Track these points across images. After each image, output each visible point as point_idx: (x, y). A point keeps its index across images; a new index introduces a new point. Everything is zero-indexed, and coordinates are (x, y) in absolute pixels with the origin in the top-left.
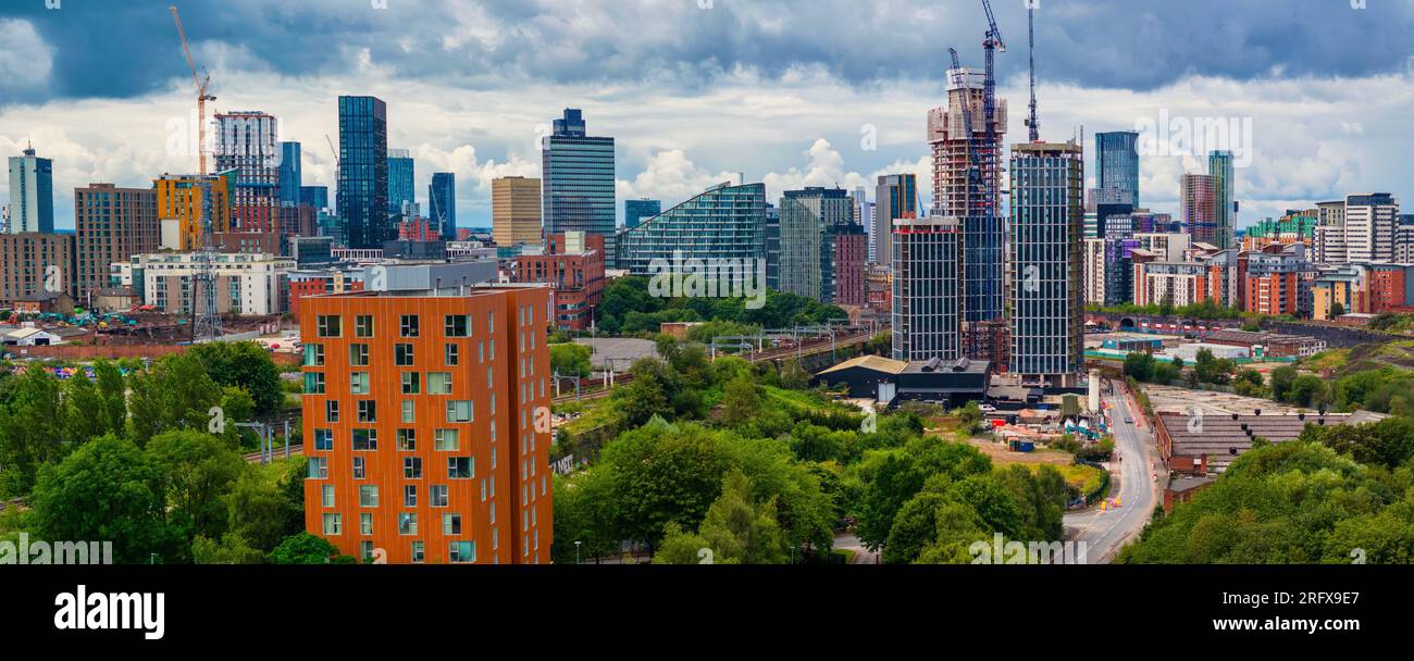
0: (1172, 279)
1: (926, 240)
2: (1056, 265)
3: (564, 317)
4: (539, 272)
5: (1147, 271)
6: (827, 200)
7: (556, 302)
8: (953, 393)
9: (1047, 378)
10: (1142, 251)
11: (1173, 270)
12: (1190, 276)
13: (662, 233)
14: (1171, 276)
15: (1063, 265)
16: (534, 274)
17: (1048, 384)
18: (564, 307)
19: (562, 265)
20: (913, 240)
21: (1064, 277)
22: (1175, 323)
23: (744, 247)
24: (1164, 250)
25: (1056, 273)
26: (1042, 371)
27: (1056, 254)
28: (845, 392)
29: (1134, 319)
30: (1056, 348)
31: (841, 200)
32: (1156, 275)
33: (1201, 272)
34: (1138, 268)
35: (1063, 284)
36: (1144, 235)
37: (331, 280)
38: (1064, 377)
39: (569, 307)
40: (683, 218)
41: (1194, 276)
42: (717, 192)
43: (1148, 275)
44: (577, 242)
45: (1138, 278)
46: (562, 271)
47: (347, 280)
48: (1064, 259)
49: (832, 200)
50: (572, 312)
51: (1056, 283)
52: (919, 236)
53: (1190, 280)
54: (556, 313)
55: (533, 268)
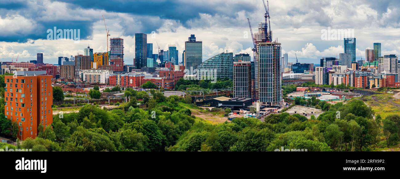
0: (338, 78)
1: (240, 67)
2: (270, 74)
3: (166, 86)
4: (164, 75)
5: (332, 76)
7: (164, 82)
8: (234, 106)
9: (268, 103)
10: (331, 71)
11: (338, 75)
12: (342, 77)
13: (206, 66)
14: (338, 77)
15: (272, 74)
16: (163, 75)
17: (268, 105)
18: (166, 83)
19: (169, 73)
20: (236, 67)
21: (272, 77)
22: (335, 90)
23: (227, 69)
24: (340, 70)
25: (270, 76)
26: (266, 101)
27: (270, 71)
29: (325, 89)
30: (270, 95)
31: (248, 57)
32: (334, 77)
33: (344, 76)
34: (330, 75)
35: (272, 79)
36: (335, 66)
37: (117, 76)
38: (272, 103)
39: (167, 83)
40: (211, 62)
41: (343, 77)
42: (220, 55)
43: (333, 77)
44: (177, 68)
45: (330, 78)
46: (169, 75)
47: (120, 76)
48: (272, 72)
49: (245, 57)
50: (168, 85)
51: (270, 79)
53: (342, 78)
54: (164, 85)
55: (163, 74)
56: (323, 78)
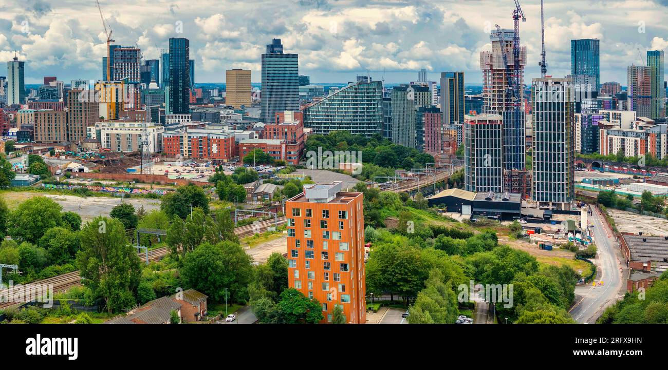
0: (624, 139)
1: (484, 127)
2: (559, 144)
3: (290, 158)
4: (275, 133)
5: (608, 134)
6: (418, 93)
7: (286, 150)
9: (553, 204)
10: (604, 122)
11: (625, 134)
13: (327, 108)
15: (563, 144)
16: (272, 134)
17: (554, 207)
18: (290, 153)
19: (286, 130)
20: (477, 128)
21: (563, 151)
22: (626, 166)
23: (371, 116)
24: (619, 121)
25: (559, 149)
26: (551, 200)
27: (559, 138)
28: (445, 209)
29: (600, 162)
30: (559, 189)
31: (426, 93)
32: (614, 137)
33: (643, 136)
34: (603, 133)
35: (563, 154)
36: (606, 112)
37: (182, 137)
38: (563, 204)
39: (292, 153)
40: (338, 100)
41: (638, 139)
43: (609, 136)
44: (290, 117)
45: (603, 138)
46: (286, 133)
47: (190, 137)
48: (563, 141)
49: (421, 93)
50: (293, 155)
51: (559, 154)
52: (480, 125)
53: (636, 141)
54: (286, 156)
55: (272, 131)
56: (582, 138)
